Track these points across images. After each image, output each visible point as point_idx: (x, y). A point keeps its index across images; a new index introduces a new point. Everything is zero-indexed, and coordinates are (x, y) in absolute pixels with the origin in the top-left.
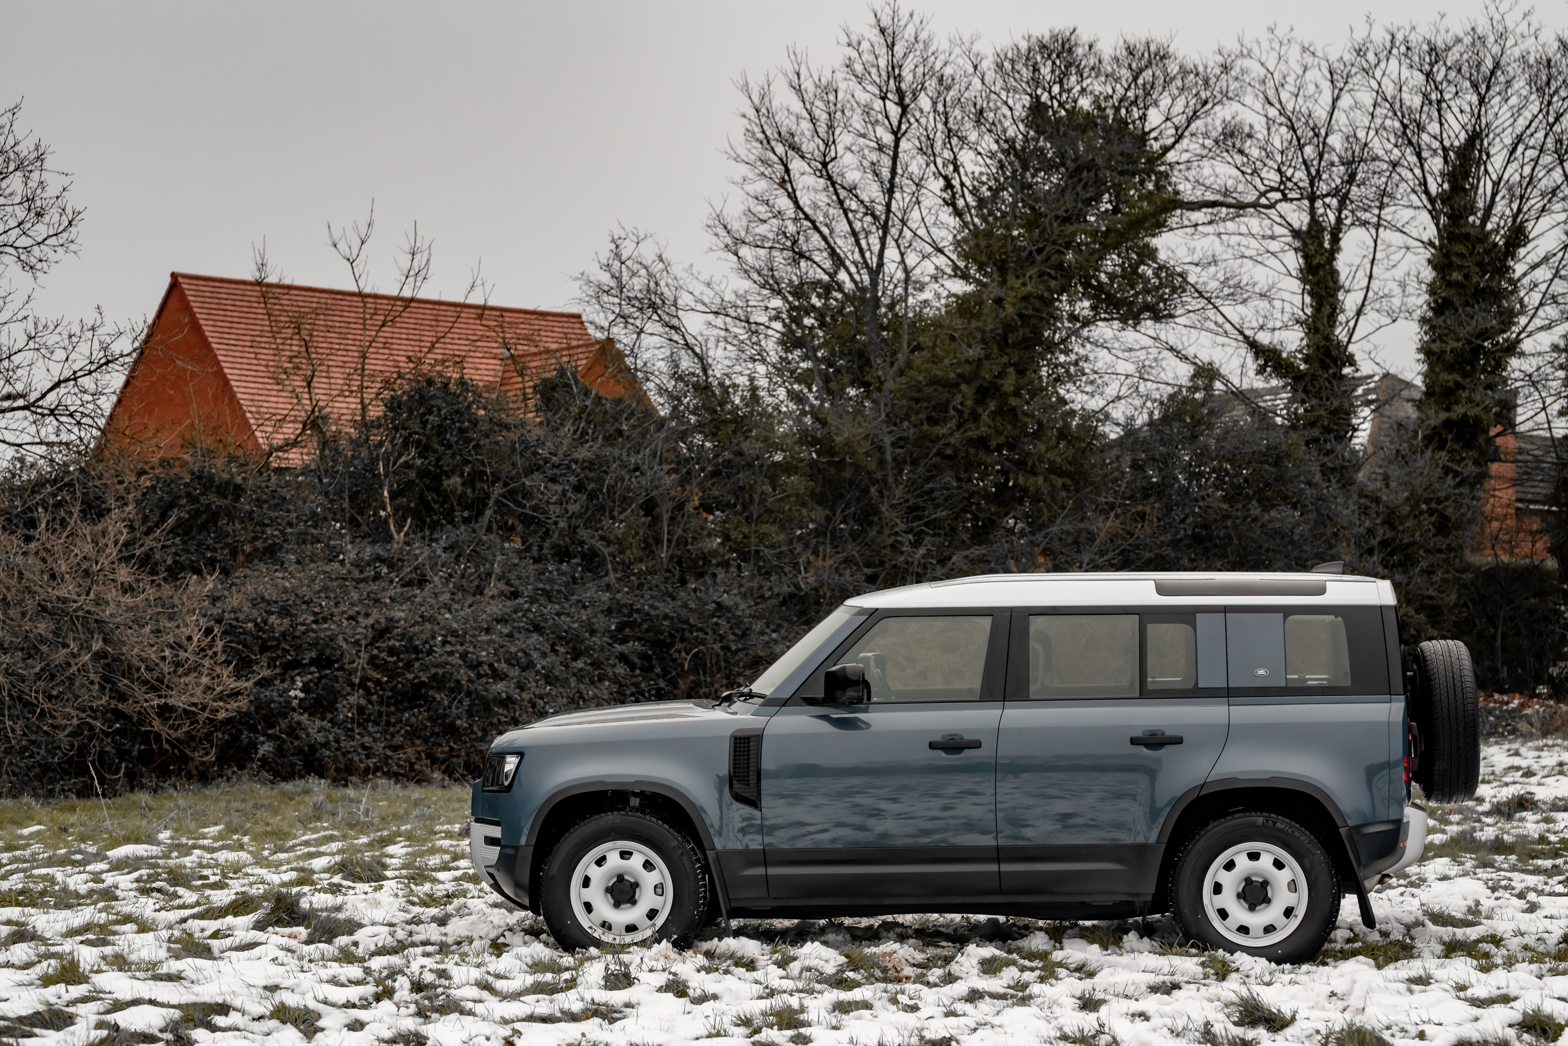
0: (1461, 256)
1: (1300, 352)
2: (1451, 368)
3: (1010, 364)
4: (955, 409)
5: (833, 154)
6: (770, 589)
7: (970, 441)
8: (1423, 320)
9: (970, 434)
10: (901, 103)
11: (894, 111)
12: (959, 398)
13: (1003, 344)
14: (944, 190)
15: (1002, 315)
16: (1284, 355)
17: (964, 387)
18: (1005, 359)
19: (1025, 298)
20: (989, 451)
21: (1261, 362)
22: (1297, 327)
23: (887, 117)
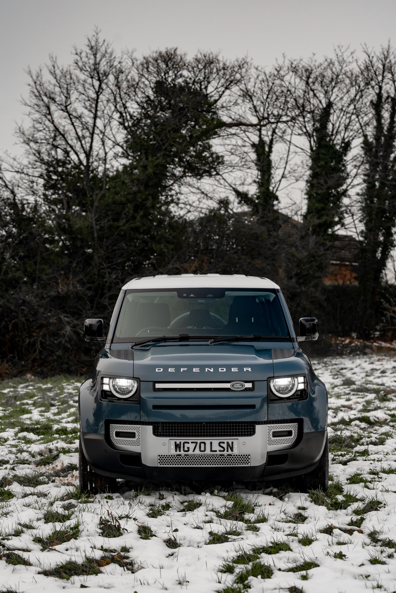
0: (324, 154)
1: (256, 195)
2: (319, 201)
3: (149, 195)
4: (125, 214)
5: (69, 102)
6: (46, 294)
7: (132, 229)
8: (307, 181)
9: (131, 225)
10: (99, 80)
11: (96, 84)
12: (127, 210)
13: (147, 186)
14: (120, 118)
15: (147, 172)
16: (250, 196)
17: (129, 205)
18: (147, 193)
19: (156, 166)
20: (140, 233)
21: (240, 199)
22: (254, 184)
23: (93, 86)
